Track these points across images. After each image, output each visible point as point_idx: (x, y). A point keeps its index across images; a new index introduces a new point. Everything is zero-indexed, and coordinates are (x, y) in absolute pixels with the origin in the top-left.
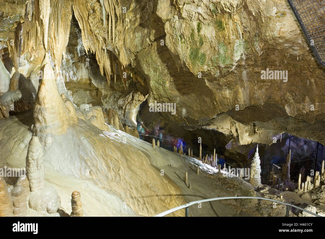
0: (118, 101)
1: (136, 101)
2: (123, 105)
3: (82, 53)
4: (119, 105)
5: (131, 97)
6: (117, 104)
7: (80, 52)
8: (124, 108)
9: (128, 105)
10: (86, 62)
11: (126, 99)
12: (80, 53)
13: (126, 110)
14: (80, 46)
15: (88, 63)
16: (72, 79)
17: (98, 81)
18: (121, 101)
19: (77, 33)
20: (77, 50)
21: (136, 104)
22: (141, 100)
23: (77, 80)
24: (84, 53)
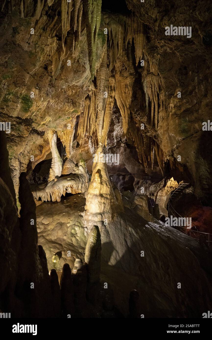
0: (150, 187)
1: (167, 187)
2: (155, 192)
3: (118, 138)
4: (150, 191)
5: (164, 184)
6: (149, 190)
7: (116, 137)
8: (155, 195)
9: (159, 192)
10: (121, 147)
11: (158, 186)
12: (116, 139)
13: (158, 197)
14: (116, 132)
15: (123, 148)
16: (108, 165)
17: (131, 166)
18: (153, 188)
19: (114, 120)
20: (113, 136)
21: (167, 191)
22: (173, 186)
23: (112, 165)
24: (120, 139)
